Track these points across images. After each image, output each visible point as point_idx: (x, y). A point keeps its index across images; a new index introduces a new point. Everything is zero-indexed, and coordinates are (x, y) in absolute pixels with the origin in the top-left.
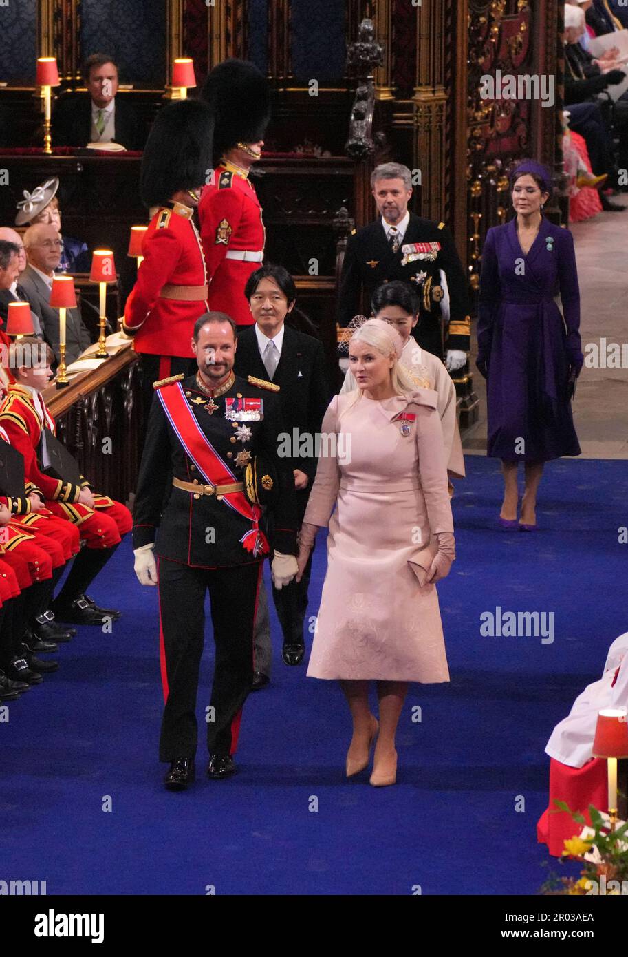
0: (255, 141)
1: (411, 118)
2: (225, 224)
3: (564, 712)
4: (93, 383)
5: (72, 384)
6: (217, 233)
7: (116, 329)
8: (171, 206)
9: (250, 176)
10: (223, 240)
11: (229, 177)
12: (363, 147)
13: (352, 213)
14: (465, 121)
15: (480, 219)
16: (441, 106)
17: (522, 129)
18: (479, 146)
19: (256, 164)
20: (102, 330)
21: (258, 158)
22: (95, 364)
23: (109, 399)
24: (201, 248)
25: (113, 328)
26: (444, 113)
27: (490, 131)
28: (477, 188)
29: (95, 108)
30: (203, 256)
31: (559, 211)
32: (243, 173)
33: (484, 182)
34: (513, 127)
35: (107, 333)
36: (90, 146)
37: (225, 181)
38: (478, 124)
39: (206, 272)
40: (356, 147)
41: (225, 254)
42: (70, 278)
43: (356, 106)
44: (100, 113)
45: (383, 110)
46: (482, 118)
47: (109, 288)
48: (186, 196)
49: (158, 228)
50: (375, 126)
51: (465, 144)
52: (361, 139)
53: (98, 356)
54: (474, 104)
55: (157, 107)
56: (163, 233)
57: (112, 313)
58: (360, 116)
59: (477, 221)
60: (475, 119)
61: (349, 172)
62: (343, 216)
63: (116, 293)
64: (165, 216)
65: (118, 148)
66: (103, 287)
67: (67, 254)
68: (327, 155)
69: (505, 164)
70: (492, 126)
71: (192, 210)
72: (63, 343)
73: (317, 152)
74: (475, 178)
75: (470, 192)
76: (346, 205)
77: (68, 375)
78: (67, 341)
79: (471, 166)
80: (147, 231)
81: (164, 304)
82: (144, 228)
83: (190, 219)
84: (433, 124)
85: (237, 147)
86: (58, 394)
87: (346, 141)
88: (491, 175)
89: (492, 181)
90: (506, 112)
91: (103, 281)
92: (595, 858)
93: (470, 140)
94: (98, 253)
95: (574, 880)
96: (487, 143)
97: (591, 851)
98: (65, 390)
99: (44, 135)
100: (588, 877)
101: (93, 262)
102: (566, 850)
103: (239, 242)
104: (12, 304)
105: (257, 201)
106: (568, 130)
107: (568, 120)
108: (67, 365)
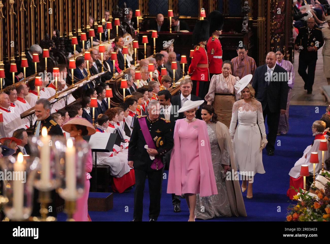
0: (220, 30)
1: (257, 24)
2: (213, 50)
5: (176, 87)
6: (211, 52)
7: (187, 74)
8: (199, 45)
9: (219, 38)
10: (213, 53)
11: (214, 38)
12: (245, 31)
14: (270, 25)
15: (273, 48)
16: (264, 22)
17: (283, 27)
18: (273, 31)
19: (220, 35)
20: (184, 74)
21: (221, 34)
24: (207, 55)
25: (186, 74)
26: (265, 23)
27: (276, 28)
28: (272, 41)
30: (207, 57)
31: (292, 46)
32: (217, 38)
33: (274, 40)
34: (281, 27)
35: (185, 75)
37: (213, 39)
39: (208, 61)
40: (243, 31)
41: (213, 57)
43: (244, 22)
45: (250, 23)
46: (274, 24)
47: (185, 65)
48: (203, 43)
49: (196, 50)
50: (248, 26)
52: (245, 29)
54: (272, 21)
58: (245, 24)
59: (272, 49)
60: (272, 25)
61: (242, 37)
63: (187, 66)
64: (198, 47)
66: (184, 64)
68: (237, 33)
69: (279, 35)
70: (276, 26)
71: (205, 46)
73: (235, 32)
74: (272, 39)
75: (271, 42)
77: (175, 85)
79: (271, 36)
80: (194, 51)
81: (198, 69)
82: (193, 51)
83: (204, 48)
84: (262, 26)
85: (216, 31)
86: (173, 90)
87: (242, 30)
88: (276, 38)
89: (276, 39)
90: (280, 23)
91: (184, 63)
92: (300, 200)
93: (271, 30)
94: (183, 56)
95: (296, 205)
96: (275, 31)
97: (300, 198)
98: (175, 89)
99: (170, 28)
100: (299, 204)
101: (181, 59)
102: (293, 198)
103: (216, 54)
104: (162, 69)
105: (221, 44)
106: (294, 27)
107: (294, 25)
108: (175, 83)
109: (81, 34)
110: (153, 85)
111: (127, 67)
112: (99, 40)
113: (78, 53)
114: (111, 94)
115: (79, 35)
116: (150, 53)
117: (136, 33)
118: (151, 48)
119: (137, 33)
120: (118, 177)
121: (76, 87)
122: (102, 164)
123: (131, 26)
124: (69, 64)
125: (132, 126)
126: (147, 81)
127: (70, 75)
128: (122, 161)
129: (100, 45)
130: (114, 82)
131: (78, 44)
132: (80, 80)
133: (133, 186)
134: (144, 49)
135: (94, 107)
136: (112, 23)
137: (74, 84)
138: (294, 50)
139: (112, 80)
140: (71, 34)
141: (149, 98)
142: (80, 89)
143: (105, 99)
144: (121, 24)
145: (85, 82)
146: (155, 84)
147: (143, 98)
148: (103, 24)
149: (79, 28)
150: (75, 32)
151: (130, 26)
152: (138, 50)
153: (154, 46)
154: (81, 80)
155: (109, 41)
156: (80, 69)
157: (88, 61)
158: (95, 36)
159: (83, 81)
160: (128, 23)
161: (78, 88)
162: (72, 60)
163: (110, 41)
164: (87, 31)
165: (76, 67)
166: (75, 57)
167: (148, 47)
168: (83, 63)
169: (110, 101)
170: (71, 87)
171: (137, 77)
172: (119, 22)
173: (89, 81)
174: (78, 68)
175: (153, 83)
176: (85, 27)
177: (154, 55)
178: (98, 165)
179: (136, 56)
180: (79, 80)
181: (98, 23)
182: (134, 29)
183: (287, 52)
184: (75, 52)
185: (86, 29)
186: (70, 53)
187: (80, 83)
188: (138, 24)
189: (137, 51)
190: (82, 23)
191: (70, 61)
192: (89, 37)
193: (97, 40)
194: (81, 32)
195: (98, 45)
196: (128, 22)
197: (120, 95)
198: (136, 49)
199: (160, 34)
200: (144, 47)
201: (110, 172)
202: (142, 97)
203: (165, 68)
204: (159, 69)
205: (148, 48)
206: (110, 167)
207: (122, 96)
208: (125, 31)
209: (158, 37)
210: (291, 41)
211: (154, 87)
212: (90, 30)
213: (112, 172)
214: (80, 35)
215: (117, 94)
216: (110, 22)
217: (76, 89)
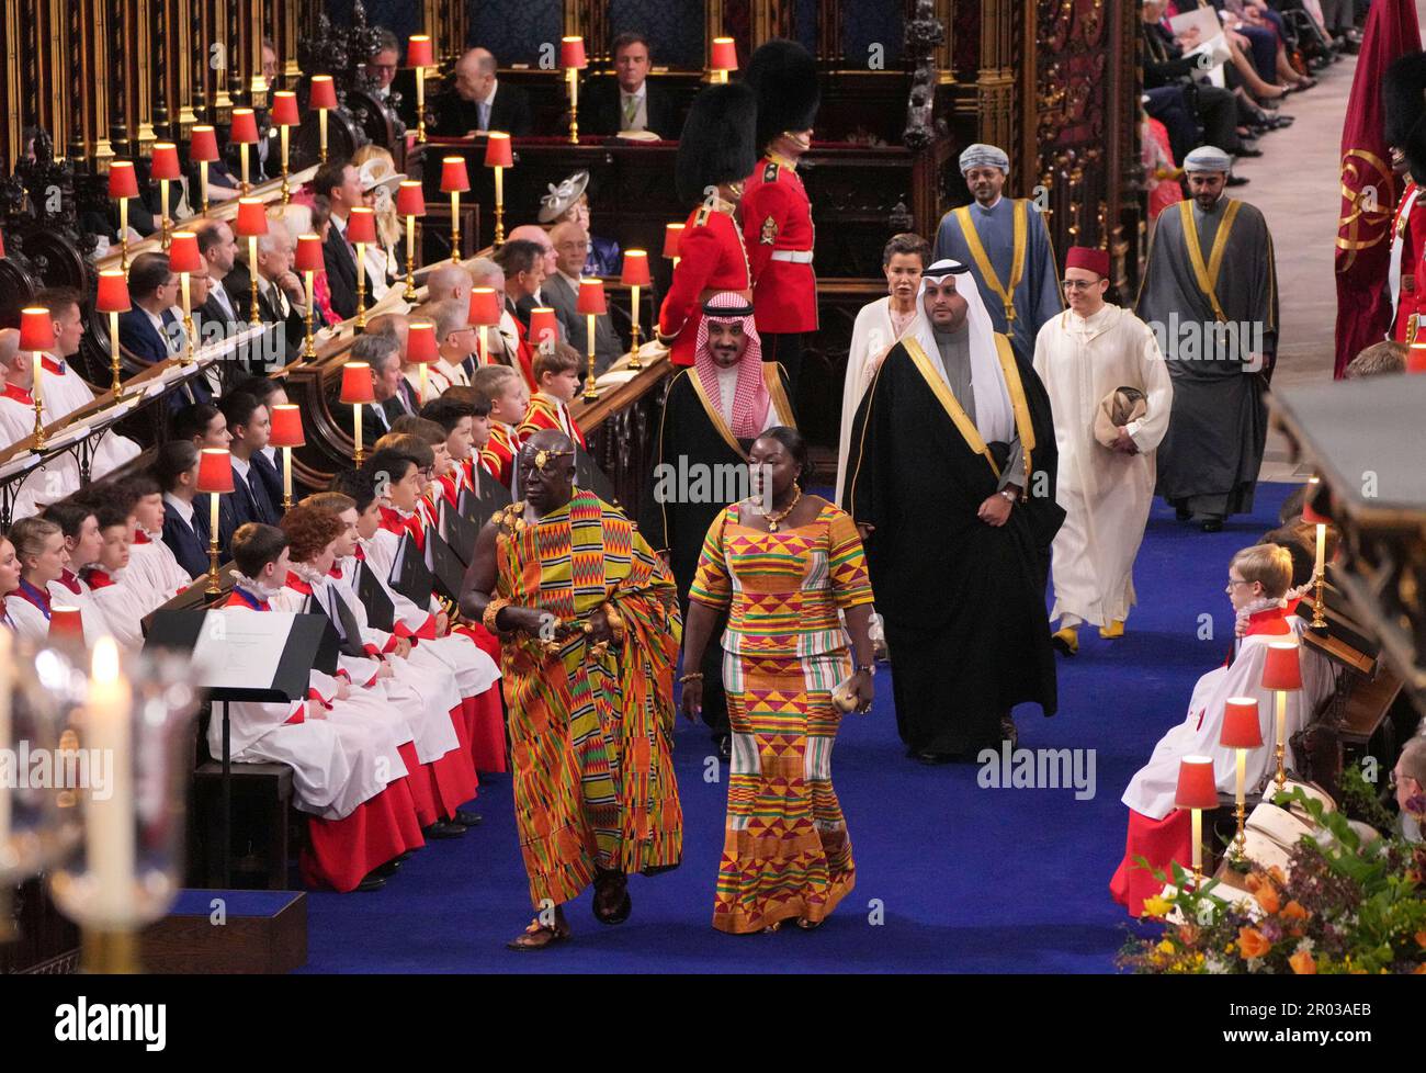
0: (803, 129)
1: (975, 104)
2: (770, 221)
3: (1143, 760)
4: (625, 397)
5: (601, 399)
6: (762, 232)
7: (650, 337)
8: (710, 201)
9: (798, 169)
10: (769, 240)
11: (774, 170)
12: (923, 136)
13: (911, 211)
14: (1034, 111)
16: (1008, 91)
17: (1096, 118)
18: (1049, 135)
19: (804, 155)
20: (635, 338)
21: (807, 148)
22: (628, 376)
23: (642, 414)
24: (744, 248)
25: (647, 336)
27: (1062, 119)
28: (1047, 181)
29: (624, 93)
30: (746, 257)
31: (1138, 207)
32: (790, 165)
33: (1056, 175)
34: (1087, 114)
35: (641, 342)
36: (620, 135)
37: (771, 174)
38: (1048, 110)
39: (750, 275)
40: (914, 136)
41: (770, 255)
42: (599, 282)
43: (915, 91)
44: (630, 99)
45: (945, 96)
46: (1054, 104)
47: (643, 293)
48: (726, 190)
49: (695, 226)
50: (935, 113)
51: (1034, 132)
52: (919, 127)
53: (630, 368)
54: (1044, 90)
55: (695, 92)
56: (701, 231)
57: (646, 321)
58: (919, 102)
60: (1045, 105)
61: (909, 164)
62: (901, 213)
63: (650, 297)
64: (703, 213)
65: (652, 137)
66: (636, 291)
67: (596, 255)
68: (883, 145)
69: (1078, 155)
70: (1064, 113)
71: (734, 206)
72: (592, 353)
73: (872, 142)
74: (1045, 170)
76: (904, 200)
77: (597, 388)
78: (596, 352)
79: (1041, 156)
80: (685, 230)
82: (681, 226)
83: (731, 216)
84: (999, 111)
85: (783, 137)
86: (587, 410)
87: (904, 129)
88: (1063, 167)
89: (1064, 174)
90: (1079, 98)
91: (635, 284)
92: (1177, 918)
93: (1040, 128)
94: (630, 253)
95: (1155, 944)
96: (1059, 131)
97: (1173, 911)
98: (594, 405)
99: (569, 123)
100: (1170, 939)
101: (625, 264)
102: (1145, 909)
103: (787, 240)
104: (534, 310)
105: (805, 196)
106: (1146, 116)
107: (1146, 106)
108: (596, 377)
109: (155, 151)
110: (493, 384)
111: (370, 302)
112: (239, 176)
113: (141, 238)
114: (296, 428)
115: (143, 154)
116: (478, 238)
117: (410, 143)
118: (481, 213)
119: (417, 143)
120: (332, 816)
121: (133, 395)
122: (254, 756)
123: (390, 113)
124: (96, 289)
125: (396, 578)
126: (467, 365)
127: (103, 341)
128: (346, 742)
129: (243, 201)
130: (310, 372)
131: (138, 196)
132: (148, 363)
133: (398, 858)
134: (449, 220)
135: (215, 490)
136: (299, 98)
137: (121, 382)
138: (1147, 226)
139: (302, 365)
140: (104, 148)
141: (474, 445)
142: (148, 407)
143: (269, 453)
144: (342, 100)
145: (171, 373)
146: (501, 378)
147: (445, 444)
148: (255, 104)
149: (146, 121)
150: (125, 141)
151: (385, 112)
152: (420, 224)
153: (494, 207)
154: (156, 365)
155: (285, 182)
156: (146, 310)
157: (185, 277)
158: (218, 159)
159: (166, 371)
160: (374, 99)
161: (141, 403)
162: (114, 272)
163: (289, 180)
164: (184, 137)
165: (133, 305)
166: (124, 259)
167: (469, 209)
168: (166, 285)
169: (293, 463)
170: (107, 397)
171: (417, 352)
172: (330, 94)
173: (192, 368)
174: (141, 310)
175: (493, 375)
176: (170, 115)
177: (498, 247)
178: (234, 763)
179: (411, 253)
180: (148, 367)
181: (232, 98)
182: (403, 124)
183: (1117, 232)
184: (126, 232)
185: (177, 125)
186: (103, 240)
187: (149, 379)
188: (421, 102)
189: (416, 227)
190: (157, 98)
191: (102, 274)
192: (192, 162)
193: (230, 176)
194: (155, 137)
195: (236, 199)
196: (374, 94)
197: (343, 439)
198: (411, 220)
199: (522, 147)
200: (450, 208)
201: (293, 794)
202: (442, 442)
203: (550, 310)
204: (523, 315)
205: (468, 215)
206: (293, 771)
207: (347, 438)
208: (362, 135)
209: (514, 162)
210: (1133, 183)
211: (499, 392)
212: (196, 129)
213: (304, 793)
214: (150, 153)
215: (324, 430)
216: (292, 90)
217: (131, 410)
